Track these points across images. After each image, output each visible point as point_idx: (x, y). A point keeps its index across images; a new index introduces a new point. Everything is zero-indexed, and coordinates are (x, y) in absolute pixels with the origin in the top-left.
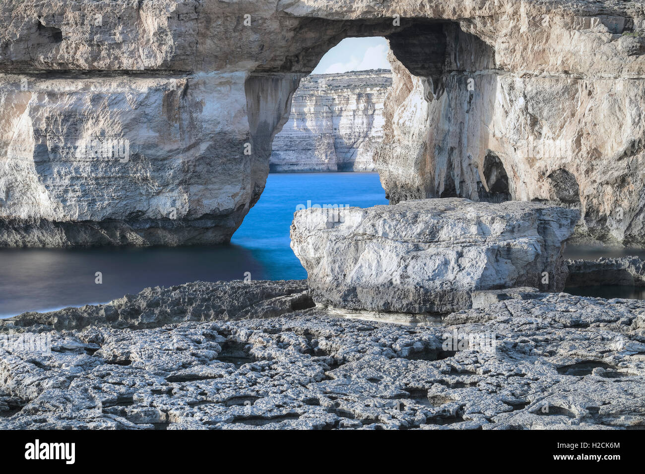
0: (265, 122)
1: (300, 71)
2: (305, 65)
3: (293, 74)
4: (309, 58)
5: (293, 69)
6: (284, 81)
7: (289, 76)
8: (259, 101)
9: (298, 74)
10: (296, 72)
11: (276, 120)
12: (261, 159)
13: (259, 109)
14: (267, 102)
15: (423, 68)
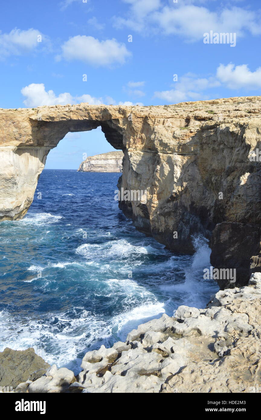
0: (32, 169)
1: (49, 146)
2: (51, 144)
3: (45, 148)
4: (52, 140)
5: (45, 145)
6: (40, 151)
7: (44, 148)
8: (28, 159)
9: (48, 148)
10: (46, 146)
11: (37, 168)
12: (30, 186)
13: (28, 163)
14: (32, 160)
15: (119, 146)
